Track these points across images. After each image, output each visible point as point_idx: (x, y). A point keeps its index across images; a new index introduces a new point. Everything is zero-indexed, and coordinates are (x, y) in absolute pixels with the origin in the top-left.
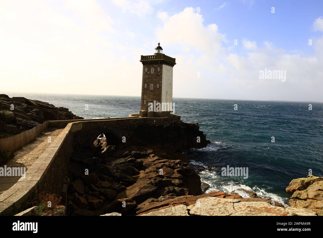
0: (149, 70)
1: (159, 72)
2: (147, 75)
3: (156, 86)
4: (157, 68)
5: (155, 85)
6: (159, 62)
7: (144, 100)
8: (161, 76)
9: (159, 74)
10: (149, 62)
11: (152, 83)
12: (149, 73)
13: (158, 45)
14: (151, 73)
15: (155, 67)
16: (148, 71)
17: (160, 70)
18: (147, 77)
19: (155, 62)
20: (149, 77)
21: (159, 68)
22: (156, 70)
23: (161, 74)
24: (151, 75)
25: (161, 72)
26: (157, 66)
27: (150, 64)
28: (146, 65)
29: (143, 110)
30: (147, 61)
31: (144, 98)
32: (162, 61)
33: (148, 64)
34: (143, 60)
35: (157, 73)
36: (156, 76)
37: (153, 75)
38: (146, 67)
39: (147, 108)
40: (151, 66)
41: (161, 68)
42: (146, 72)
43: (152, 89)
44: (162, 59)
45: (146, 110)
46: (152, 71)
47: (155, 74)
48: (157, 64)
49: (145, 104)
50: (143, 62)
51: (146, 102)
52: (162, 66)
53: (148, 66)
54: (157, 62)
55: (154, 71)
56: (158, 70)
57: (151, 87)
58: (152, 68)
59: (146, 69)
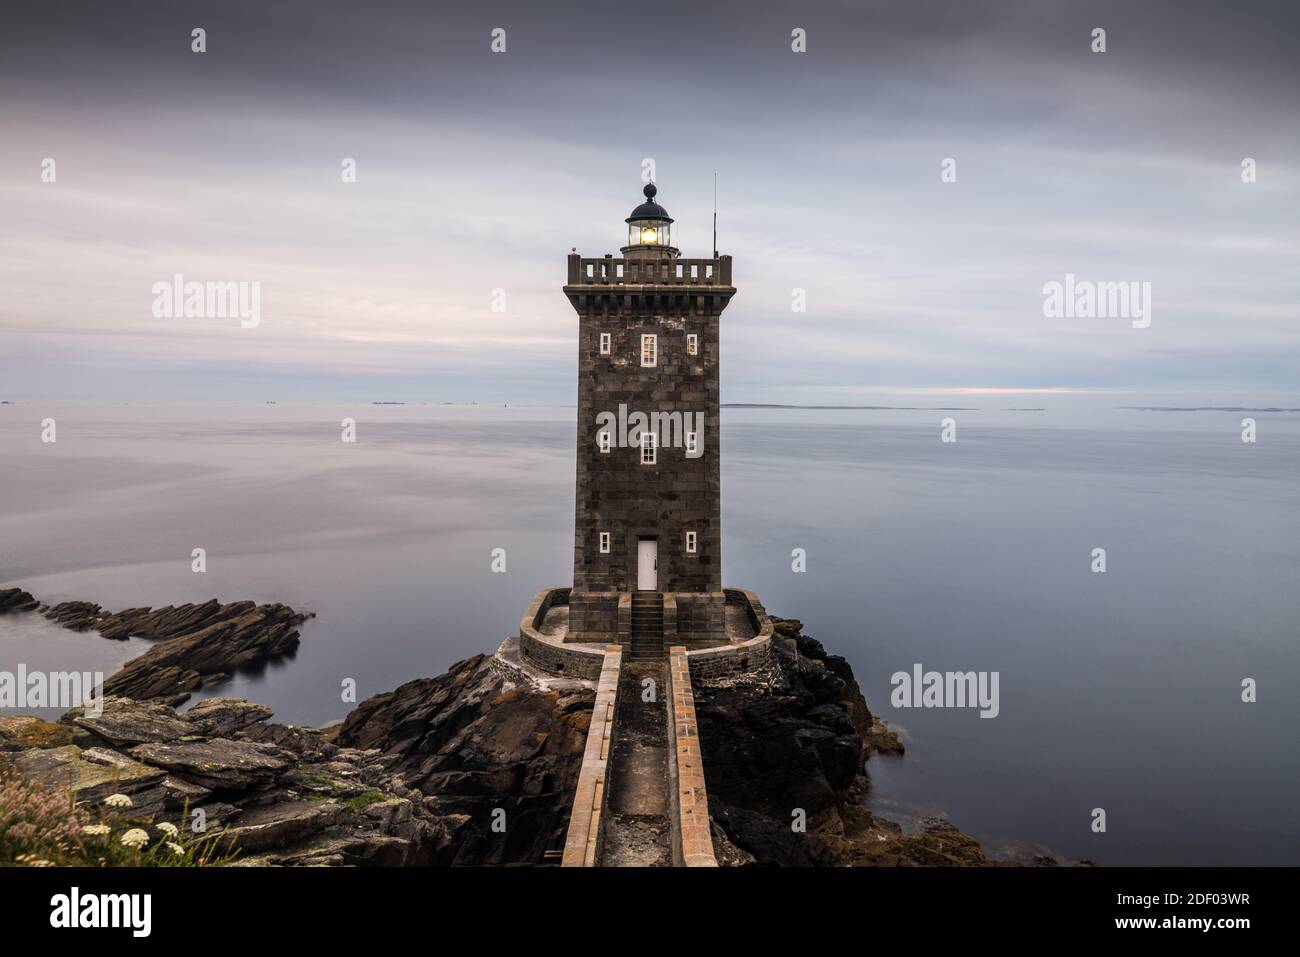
0: (627, 347)
1: (699, 360)
2: (613, 375)
4: (680, 334)
6: (701, 300)
7: (595, 533)
8: (710, 385)
9: (699, 370)
10: (628, 299)
12: (624, 362)
14: (643, 364)
15: (665, 333)
16: (620, 350)
17: (702, 346)
18: (612, 388)
19: (671, 300)
20: (625, 389)
21: (695, 336)
22: (672, 345)
23: (712, 373)
24: (643, 379)
25: (709, 361)
26: (681, 327)
27: (629, 312)
28: (605, 316)
29: (593, 595)
30: (614, 292)
31: (598, 516)
32: (717, 299)
33: (613, 310)
34: (590, 286)
35: (681, 369)
36: (677, 386)
37: (659, 376)
38: (605, 328)
39: (621, 579)
40: (640, 325)
41: (710, 339)
42: (606, 359)
43: (654, 462)
44: (721, 287)
45: (619, 590)
46: (649, 351)
47: (668, 370)
48: (684, 316)
49: (608, 551)
50: (588, 297)
51: (614, 543)
52: (712, 327)
53: (614, 319)
54: (686, 299)
55: (658, 356)
56: (689, 348)
57: (646, 451)
58: (643, 336)
59: (602, 340)
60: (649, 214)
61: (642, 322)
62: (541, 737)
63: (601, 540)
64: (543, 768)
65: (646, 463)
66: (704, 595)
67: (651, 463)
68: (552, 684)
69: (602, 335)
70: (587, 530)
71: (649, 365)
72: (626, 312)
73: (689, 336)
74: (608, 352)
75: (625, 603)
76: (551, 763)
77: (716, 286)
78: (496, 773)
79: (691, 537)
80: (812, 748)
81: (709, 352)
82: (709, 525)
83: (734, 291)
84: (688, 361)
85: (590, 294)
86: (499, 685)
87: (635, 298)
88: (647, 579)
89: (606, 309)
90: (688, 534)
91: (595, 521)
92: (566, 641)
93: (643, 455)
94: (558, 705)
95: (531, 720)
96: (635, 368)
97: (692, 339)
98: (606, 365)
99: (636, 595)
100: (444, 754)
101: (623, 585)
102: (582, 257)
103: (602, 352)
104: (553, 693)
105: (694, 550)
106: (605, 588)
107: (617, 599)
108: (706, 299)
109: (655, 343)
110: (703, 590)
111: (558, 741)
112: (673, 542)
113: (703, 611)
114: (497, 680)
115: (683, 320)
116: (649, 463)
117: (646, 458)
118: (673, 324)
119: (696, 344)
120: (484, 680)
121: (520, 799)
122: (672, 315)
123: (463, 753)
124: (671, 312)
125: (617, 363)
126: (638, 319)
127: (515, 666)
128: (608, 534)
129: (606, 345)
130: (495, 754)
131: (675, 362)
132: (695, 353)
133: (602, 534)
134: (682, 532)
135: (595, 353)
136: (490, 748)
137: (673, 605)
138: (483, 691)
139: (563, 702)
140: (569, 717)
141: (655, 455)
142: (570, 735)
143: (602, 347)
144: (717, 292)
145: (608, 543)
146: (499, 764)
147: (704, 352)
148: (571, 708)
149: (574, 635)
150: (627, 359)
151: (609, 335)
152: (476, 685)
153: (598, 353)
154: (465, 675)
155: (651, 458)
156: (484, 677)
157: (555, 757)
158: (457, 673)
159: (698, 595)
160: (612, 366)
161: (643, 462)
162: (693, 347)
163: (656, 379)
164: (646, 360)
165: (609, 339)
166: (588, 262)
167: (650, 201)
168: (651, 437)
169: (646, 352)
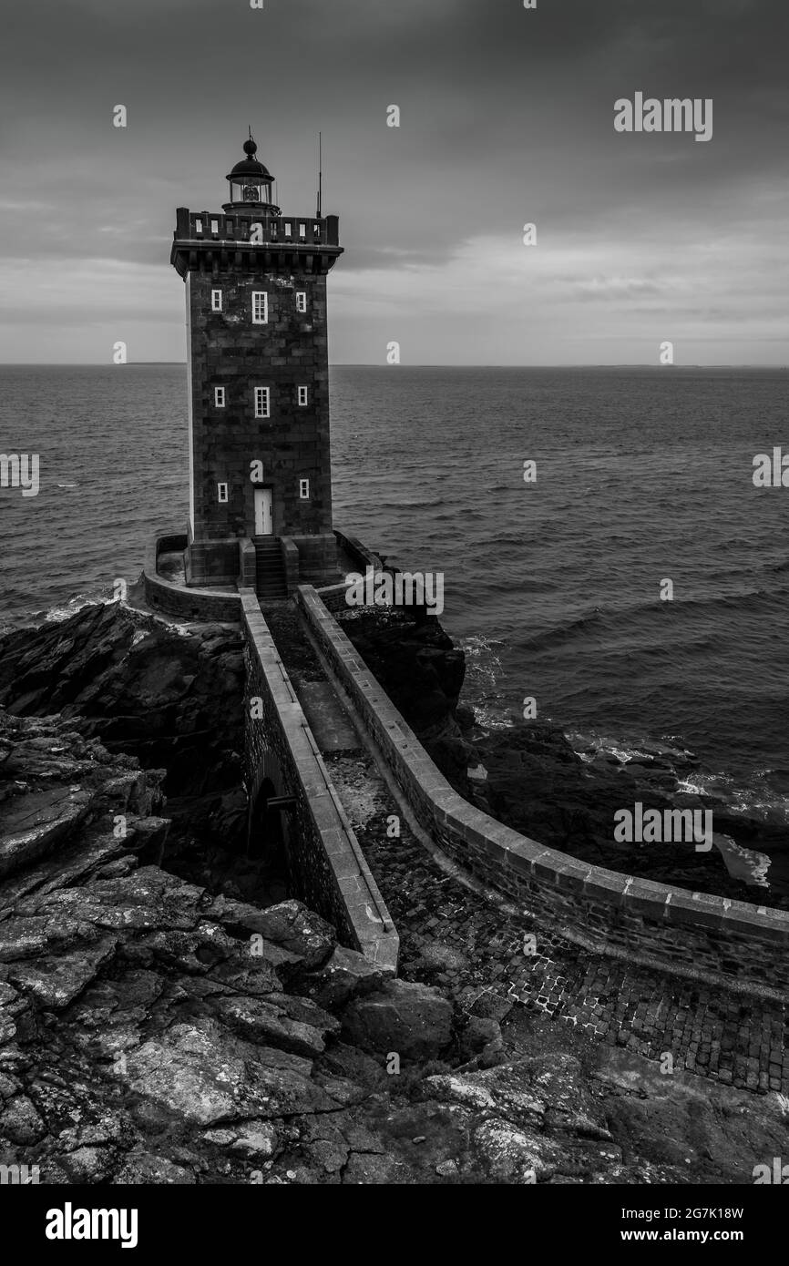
0: (238, 303)
1: (308, 317)
2: (225, 331)
3: (293, 396)
4: (289, 292)
5: (284, 388)
6: (310, 259)
7: (212, 483)
8: (318, 341)
9: (308, 328)
10: (239, 257)
11: (261, 379)
12: (236, 319)
13: (244, 156)
14: (255, 321)
15: (275, 290)
16: (231, 306)
17: (310, 304)
18: (224, 344)
19: (282, 259)
20: (238, 346)
21: (304, 294)
22: (283, 301)
23: (321, 330)
24: (255, 335)
25: (317, 318)
26: (290, 285)
27: (240, 269)
28: (215, 272)
29: (214, 542)
30: (225, 248)
31: (215, 467)
32: (325, 259)
33: (223, 266)
34: (200, 241)
35: (291, 325)
36: (288, 342)
37: (271, 333)
38: (216, 283)
39: (240, 526)
40: (251, 282)
41: (318, 296)
42: (219, 317)
43: (268, 415)
44: (328, 246)
45: (237, 536)
46: (261, 308)
47: (278, 327)
48: (293, 274)
49: (226, 500)
50: (198, 252)
51: (231, 493)
52: (321, 286)
53: (226, 276)
54: (296, 259)
55: (269, 313)
56: (298, 305)
57: (259, 405)
58: (254, 293)
59: (213, 296)
60: (250, 172)
61: (252, 279)
62: (189, 679)
63: (219, 490)
64: (192, 708)
65: (260, 416)
66: (317, 537)
67: (265, 416)
68: (190, 628)
69: (214, 292)
70: (205, 482)
71: (260, 322)
72: (236, 269)
73: (298, 294)
74: (220, 308)
75: (246, 548)
76: (202, 702)
77: (323, 246)
78: (144, 716)
79: (304, 484)
80: (430, 666)
81: (317, 310)
82: (321, 474)
83: (342, 250)
84: (298, 319)
85: (201, 249)
86: (130, 633)
87: (246, 256)
88: (263, 525)
89: (216, 265)
90: (301, 481)
91: (212, 473)
92: (189, 585)
93: (257, 408)
94: (204, 649)
95: (175, 664)
96: (247, 324)
97: (301, 296)
98: (218, 321)
99: (256, 540)
100: (83, 702)
101: (242, 532)
102: (190, 211)
103: (214, 308)
104: (196, 637)
105: (307, 496)
106: (224, 536)
107: (237, 545)
108: (315, 257)
109: (266, 300)
110: (316, 532)
111: (208, 681)
112: (287, 490)
113: (317, 551)
114: (127, 628)
115: (292, 278)
116: (263, 416)
117: (260, 412)
118: (282, 282)
119: (305, 302)
120: (112, 628)
121: (176, 739)
122: (282, 273)
123: (105, 699)
124: (281, 270)
125: (229, 319)
126: (249, 276)
127: (145, 614)
128: (225, 484)
129: (217, 301)
130: (140, 698)
131: (285, 319)
132: (304, 310)
133: (219, 485)
134: (296, 480)
135: (207, 309)
136: (134, 694)
137: (291, 548)
138: (113, 639)
139: (209, 646)
140: (217, 659)
141: (268, 409)
142: (221, 676)
143: (213, 304)
144: (324, 252)
145: (226, 492)
146: (146, 708)
147: (314, 310)
148: (218, 651)
149: (197, 580)
150: (239, 316)
151: (220, 292)
152: (105, 634)
153: (210, 310)
154: (88, 624)
155: (265, 412)
156: (111, 625)
157: (206, 697)
158: (80, 623)
159: (311, 537)
160: (224, 322)
161: (257, 415)
162: (302, 304)
163: (268, 335)
164: (257, 317)
165: (220, 296)
166: (197, 216)
167: (250, 158)
168: (265, 392)
169: (257, 310)
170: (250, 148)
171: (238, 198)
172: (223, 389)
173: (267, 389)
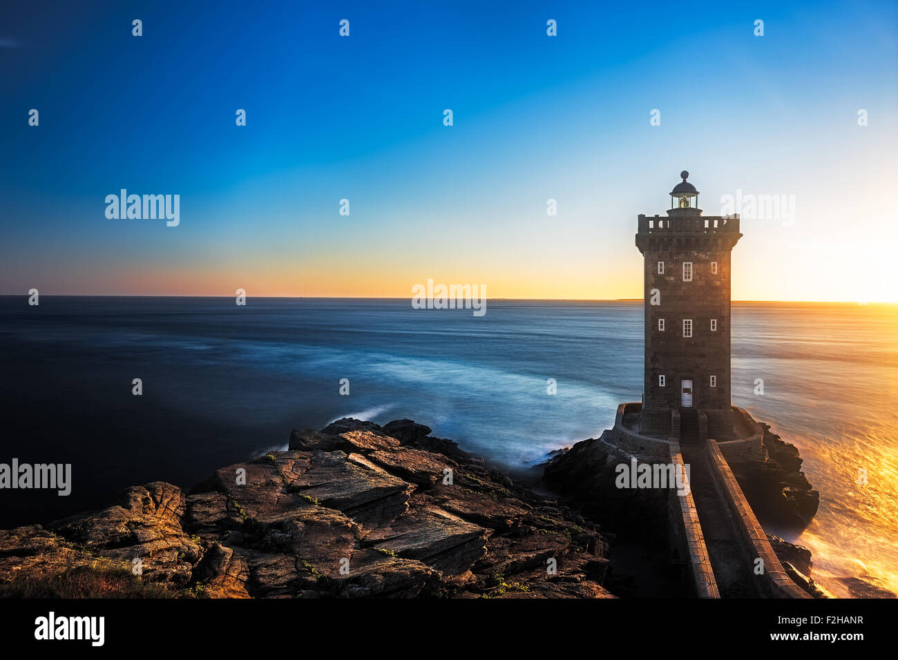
0: (674, 271)
1: (718, 277)
2: (666, 286)
3: (707, 325)
4: (707, 262)
5: (702, 320)
6: (720, 241)
7: (656, 375)
8: (725, 292)
9: (719, 283)
10: (675, 241)
11: (687, 315)
12: (672, 278)
13: (681, 181)
14: (684, 280)
15: (697, 261)
16: (668, 272)
17: (720, 269)
18: (665, 294)
19: (701, 241)
20: (673, 294)
21: (716, 263)
22: (702, 267)
23: (727, 285)
24: (684, 288)
25: (724, 277)
26: (707, 258)
27: (675, 249)
28: (661, 251)
29: (656, 409)
30: (666, 237)
31: (658, 365)
32: (730, 241)
33: (665, 248)
34: (651, 234)
35: (707, 282)
36: (705, 292)
37: (694, 287)
38: (661, 258)
39: (672, 401)
40: (682, 256)
41: (725, 264)
42: (661, 277)
43: (691, 336)
44: (732, 233)
45: (670, 407)
46: (688, 272)
47: (699, 283)
48: (709, 251)
49: (664, 386)
50: (650, 240)
51: (668, 381)
52: (727, 258)
53: (667, 253)
54: (710, 242)
55: (693, 275)
56: (712, 270)
57: (686, 330)
58: (684, 263)
59: (659, 266)
60: (684, 189)
61: (683, 255)
63: (660, 379)
66: (720, 411)
67: (689, 336)
69: (659, 263)
70: (651, 374)
71: (688, 280)
72: (673, 249)
73: (712, 263)
74: (663, 272)
75: (675, 414)
77: (729, 233)
79: (713, 378)
80: (792, 497)
81: (724, 273)
82: (724, 373)
83: (741, 235)
84: (712, 278)
85: (652, 238)
86: (605, 456)
87: (679, 241)
88: (687, 400)
89: (661, 248)
90: (711, 376)
91: (656, 369)
92: (640, 433)
93: (684, 332)
96: (679, 281)
97: (714, 264)
98: (662, 279)
99: (681, 410)
101: (673, 404)
102: (646, 216)
103: (659, 273)
105: (715, 386)
106: (663, 406)
107: (670, 412)
108: (723, 240)
109: (691, 267)
110: (720, 408)
112: (702, 381)
113: (720, 419)
114: (604, 453)
115: (708, 253)
116: (687, 336)
117: (686, 334)
118: (702, 256)
119: (716, 268)
120: (596, 453)
122: (702, 251)
124: (701, 249)
125: (668, 278)
126: (681, 253)
127: (614, 447)
128: (664, 376)
129: (661, 268)
131: (703, 278)
132: (716, 273)
133: (660, 376)
134: (708, 376)
135: (655, 274)
137: (703, 416)
141: (691, 332)
143: (659, 270)
144: (730, 236)
145: (664, 381)
147: (722, 272)
149: (645, 430)
150: (674, 276)
151: (663, 263)
152: (592, 455)
154: (583, 449)
155: (689, 334)
156: (596, 451)
159: (717, 410)
160: (665, 280)
161: (684, 336)
162: (714, 269)
163: (692, 288)
164: (686, 277)
165: (663, 265)
166: (651, 219)
167: (685, 181)
168: (689, 322)
169: (686, 273)
170: (685, 175)
171: (676, 206)
172: (663, 320)
173: (691, 321)
